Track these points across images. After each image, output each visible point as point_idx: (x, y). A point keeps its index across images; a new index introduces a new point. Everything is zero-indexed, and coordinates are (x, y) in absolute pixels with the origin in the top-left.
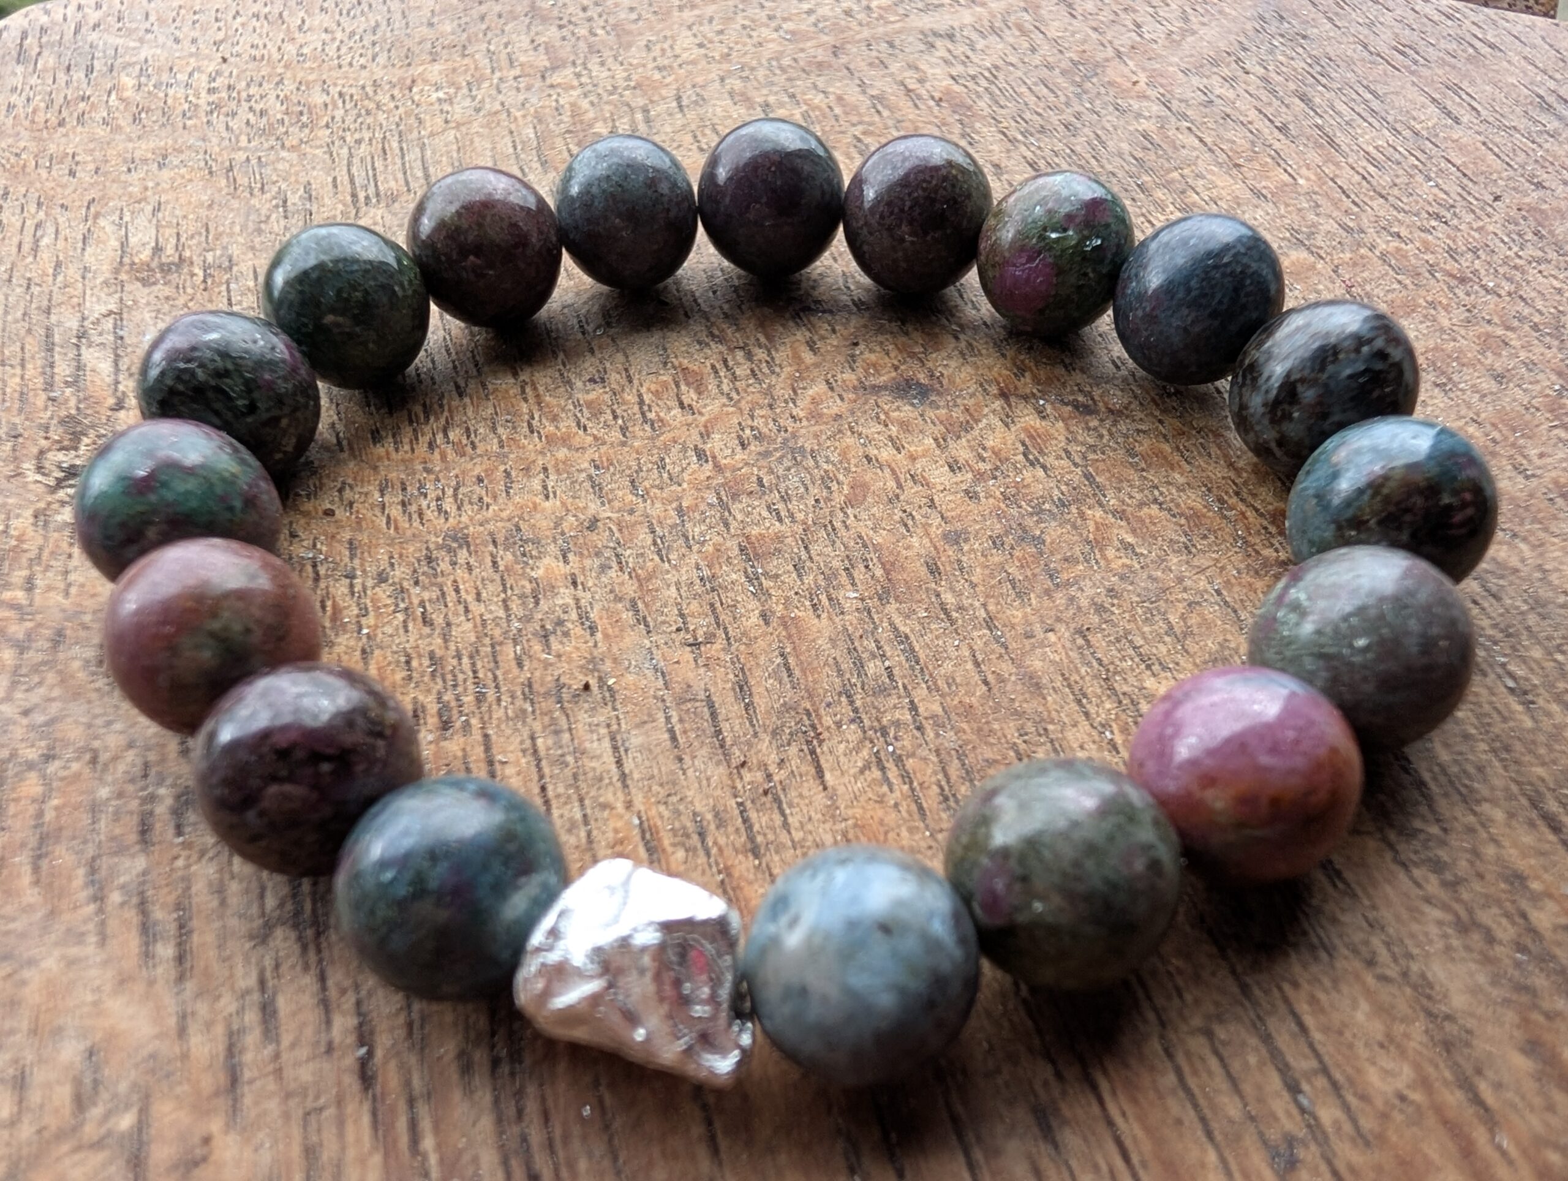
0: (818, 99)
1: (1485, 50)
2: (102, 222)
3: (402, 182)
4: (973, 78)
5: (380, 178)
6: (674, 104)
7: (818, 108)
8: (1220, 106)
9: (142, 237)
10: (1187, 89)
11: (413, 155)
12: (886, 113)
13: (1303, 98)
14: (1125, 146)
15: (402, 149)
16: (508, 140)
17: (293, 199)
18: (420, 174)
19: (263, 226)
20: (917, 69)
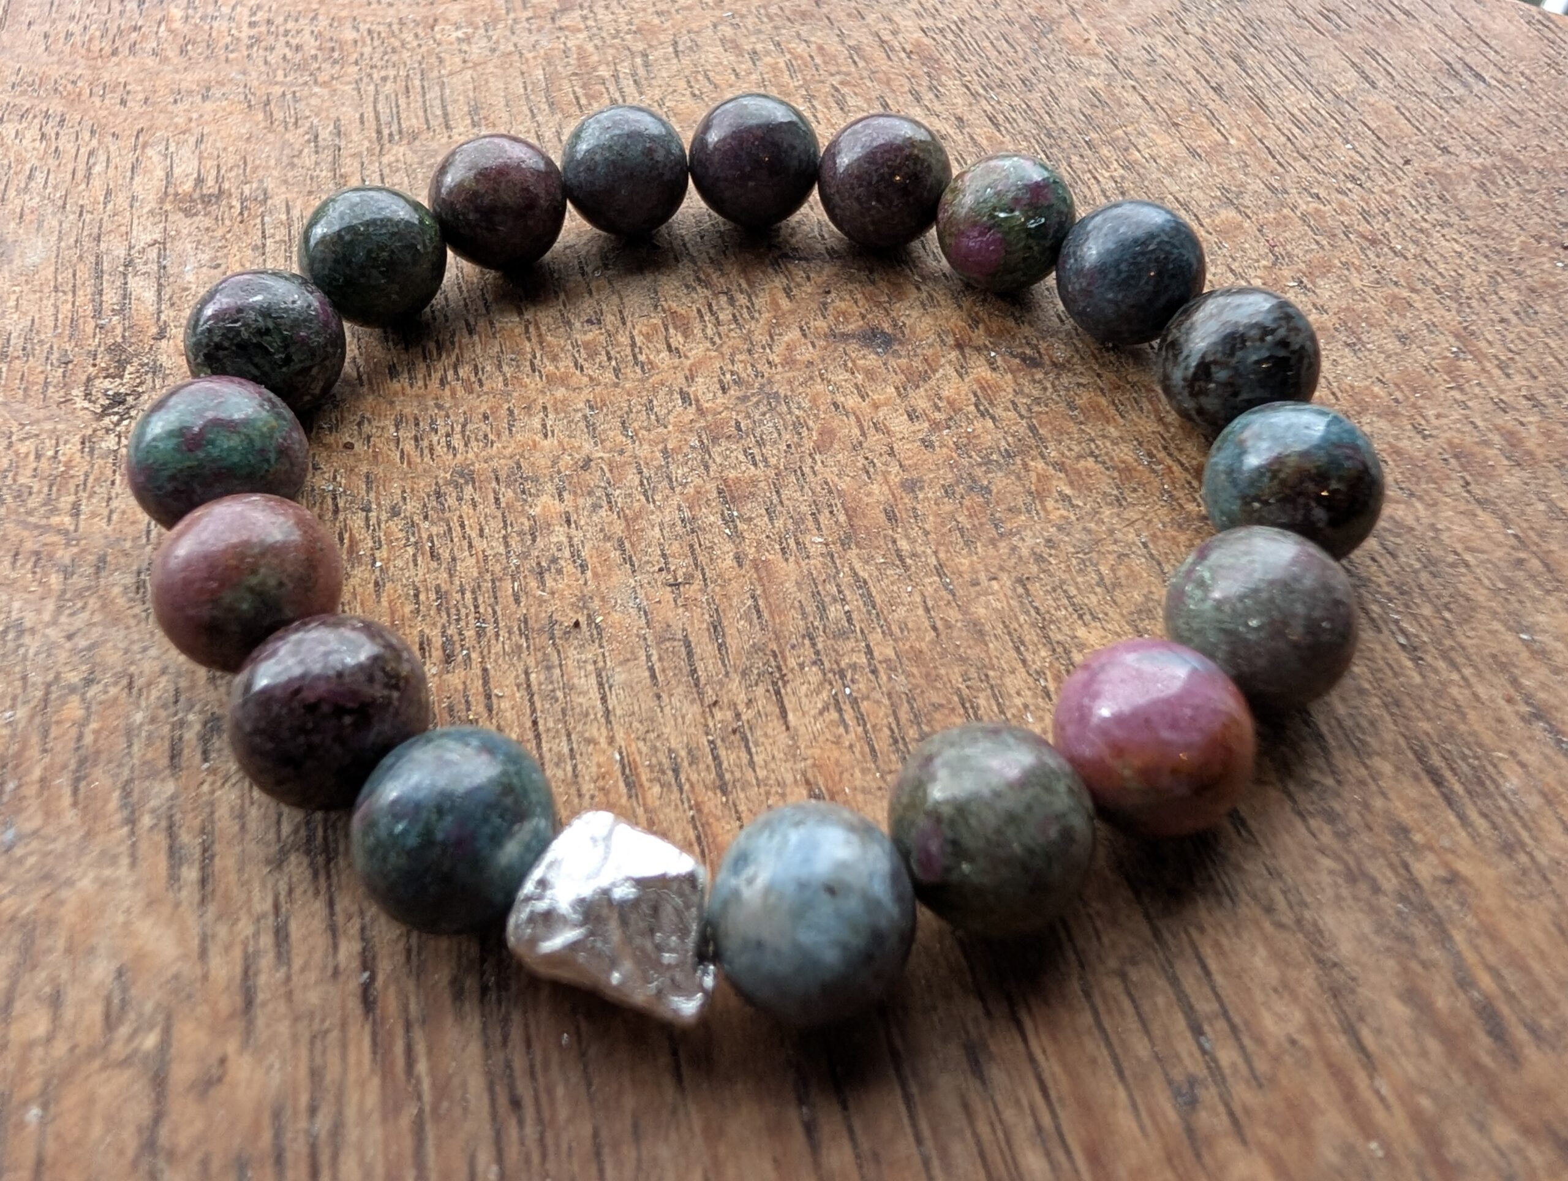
0: (801, 49)
1: (1401, 17)
2: (150, 152)
3: (422, 120)
4: (941, 31)
5: (403, 116)
6: (671, 49)
7: (801, 57)
8: (1162, 65)
9: (186, 167)
10: (1133, 48)
11: (434, 94)
12: (861, 64)
13: (1237, 60)
14: (1075, 103)
15: (423, 87)
16: (519, 82)
17: (325, 134)
18: (439, 112)
19: (296, 160)
20: (891, 20)
